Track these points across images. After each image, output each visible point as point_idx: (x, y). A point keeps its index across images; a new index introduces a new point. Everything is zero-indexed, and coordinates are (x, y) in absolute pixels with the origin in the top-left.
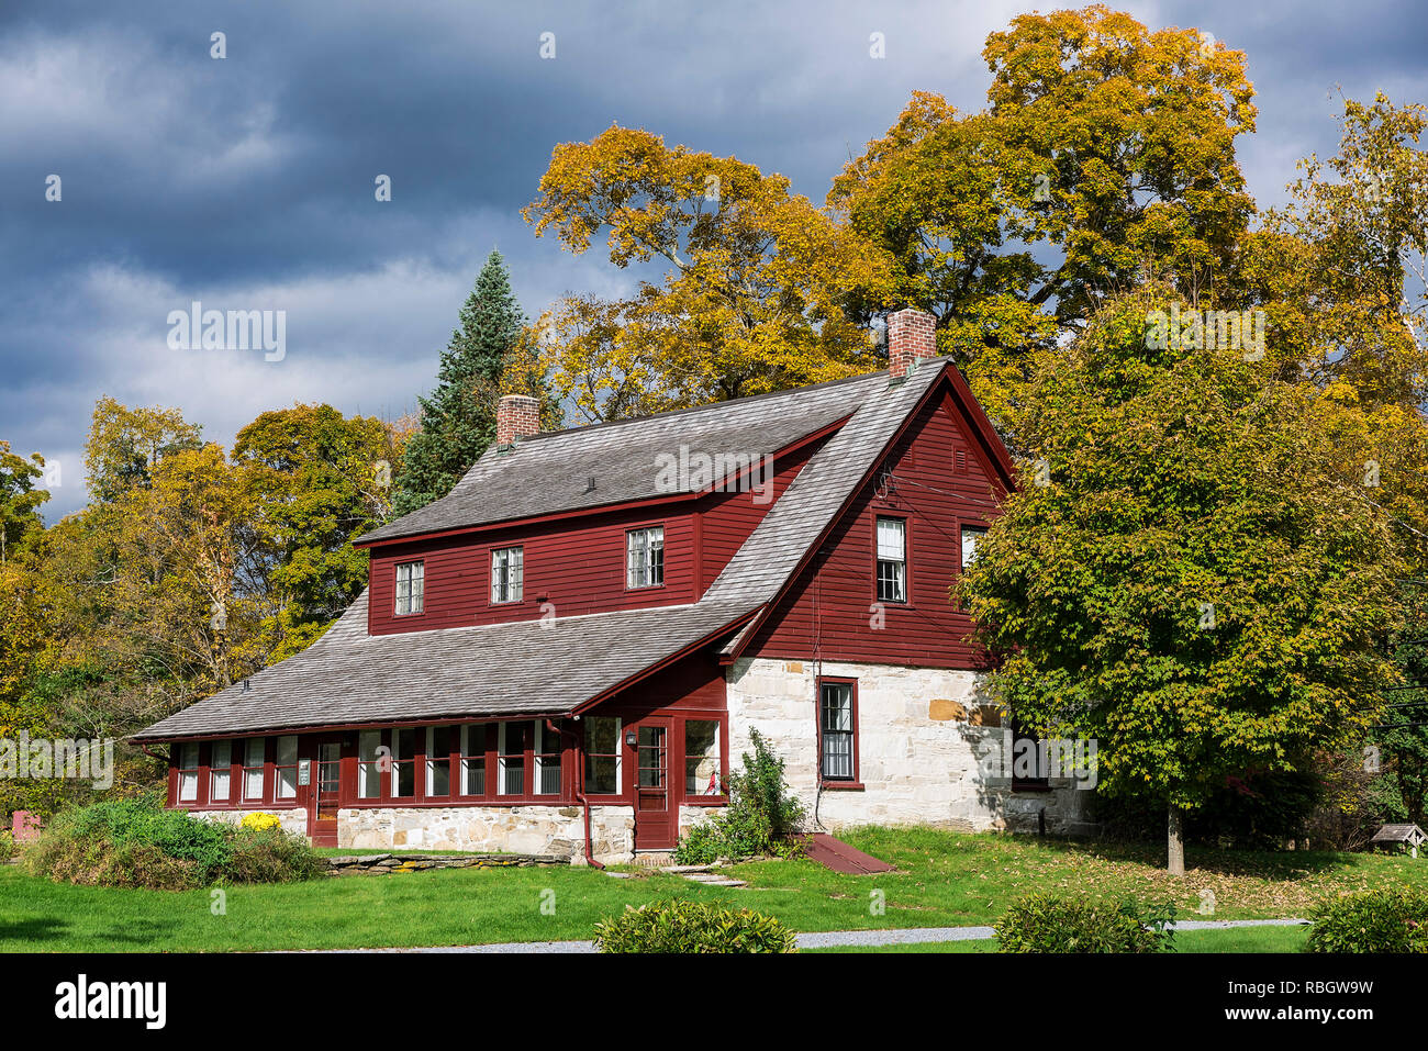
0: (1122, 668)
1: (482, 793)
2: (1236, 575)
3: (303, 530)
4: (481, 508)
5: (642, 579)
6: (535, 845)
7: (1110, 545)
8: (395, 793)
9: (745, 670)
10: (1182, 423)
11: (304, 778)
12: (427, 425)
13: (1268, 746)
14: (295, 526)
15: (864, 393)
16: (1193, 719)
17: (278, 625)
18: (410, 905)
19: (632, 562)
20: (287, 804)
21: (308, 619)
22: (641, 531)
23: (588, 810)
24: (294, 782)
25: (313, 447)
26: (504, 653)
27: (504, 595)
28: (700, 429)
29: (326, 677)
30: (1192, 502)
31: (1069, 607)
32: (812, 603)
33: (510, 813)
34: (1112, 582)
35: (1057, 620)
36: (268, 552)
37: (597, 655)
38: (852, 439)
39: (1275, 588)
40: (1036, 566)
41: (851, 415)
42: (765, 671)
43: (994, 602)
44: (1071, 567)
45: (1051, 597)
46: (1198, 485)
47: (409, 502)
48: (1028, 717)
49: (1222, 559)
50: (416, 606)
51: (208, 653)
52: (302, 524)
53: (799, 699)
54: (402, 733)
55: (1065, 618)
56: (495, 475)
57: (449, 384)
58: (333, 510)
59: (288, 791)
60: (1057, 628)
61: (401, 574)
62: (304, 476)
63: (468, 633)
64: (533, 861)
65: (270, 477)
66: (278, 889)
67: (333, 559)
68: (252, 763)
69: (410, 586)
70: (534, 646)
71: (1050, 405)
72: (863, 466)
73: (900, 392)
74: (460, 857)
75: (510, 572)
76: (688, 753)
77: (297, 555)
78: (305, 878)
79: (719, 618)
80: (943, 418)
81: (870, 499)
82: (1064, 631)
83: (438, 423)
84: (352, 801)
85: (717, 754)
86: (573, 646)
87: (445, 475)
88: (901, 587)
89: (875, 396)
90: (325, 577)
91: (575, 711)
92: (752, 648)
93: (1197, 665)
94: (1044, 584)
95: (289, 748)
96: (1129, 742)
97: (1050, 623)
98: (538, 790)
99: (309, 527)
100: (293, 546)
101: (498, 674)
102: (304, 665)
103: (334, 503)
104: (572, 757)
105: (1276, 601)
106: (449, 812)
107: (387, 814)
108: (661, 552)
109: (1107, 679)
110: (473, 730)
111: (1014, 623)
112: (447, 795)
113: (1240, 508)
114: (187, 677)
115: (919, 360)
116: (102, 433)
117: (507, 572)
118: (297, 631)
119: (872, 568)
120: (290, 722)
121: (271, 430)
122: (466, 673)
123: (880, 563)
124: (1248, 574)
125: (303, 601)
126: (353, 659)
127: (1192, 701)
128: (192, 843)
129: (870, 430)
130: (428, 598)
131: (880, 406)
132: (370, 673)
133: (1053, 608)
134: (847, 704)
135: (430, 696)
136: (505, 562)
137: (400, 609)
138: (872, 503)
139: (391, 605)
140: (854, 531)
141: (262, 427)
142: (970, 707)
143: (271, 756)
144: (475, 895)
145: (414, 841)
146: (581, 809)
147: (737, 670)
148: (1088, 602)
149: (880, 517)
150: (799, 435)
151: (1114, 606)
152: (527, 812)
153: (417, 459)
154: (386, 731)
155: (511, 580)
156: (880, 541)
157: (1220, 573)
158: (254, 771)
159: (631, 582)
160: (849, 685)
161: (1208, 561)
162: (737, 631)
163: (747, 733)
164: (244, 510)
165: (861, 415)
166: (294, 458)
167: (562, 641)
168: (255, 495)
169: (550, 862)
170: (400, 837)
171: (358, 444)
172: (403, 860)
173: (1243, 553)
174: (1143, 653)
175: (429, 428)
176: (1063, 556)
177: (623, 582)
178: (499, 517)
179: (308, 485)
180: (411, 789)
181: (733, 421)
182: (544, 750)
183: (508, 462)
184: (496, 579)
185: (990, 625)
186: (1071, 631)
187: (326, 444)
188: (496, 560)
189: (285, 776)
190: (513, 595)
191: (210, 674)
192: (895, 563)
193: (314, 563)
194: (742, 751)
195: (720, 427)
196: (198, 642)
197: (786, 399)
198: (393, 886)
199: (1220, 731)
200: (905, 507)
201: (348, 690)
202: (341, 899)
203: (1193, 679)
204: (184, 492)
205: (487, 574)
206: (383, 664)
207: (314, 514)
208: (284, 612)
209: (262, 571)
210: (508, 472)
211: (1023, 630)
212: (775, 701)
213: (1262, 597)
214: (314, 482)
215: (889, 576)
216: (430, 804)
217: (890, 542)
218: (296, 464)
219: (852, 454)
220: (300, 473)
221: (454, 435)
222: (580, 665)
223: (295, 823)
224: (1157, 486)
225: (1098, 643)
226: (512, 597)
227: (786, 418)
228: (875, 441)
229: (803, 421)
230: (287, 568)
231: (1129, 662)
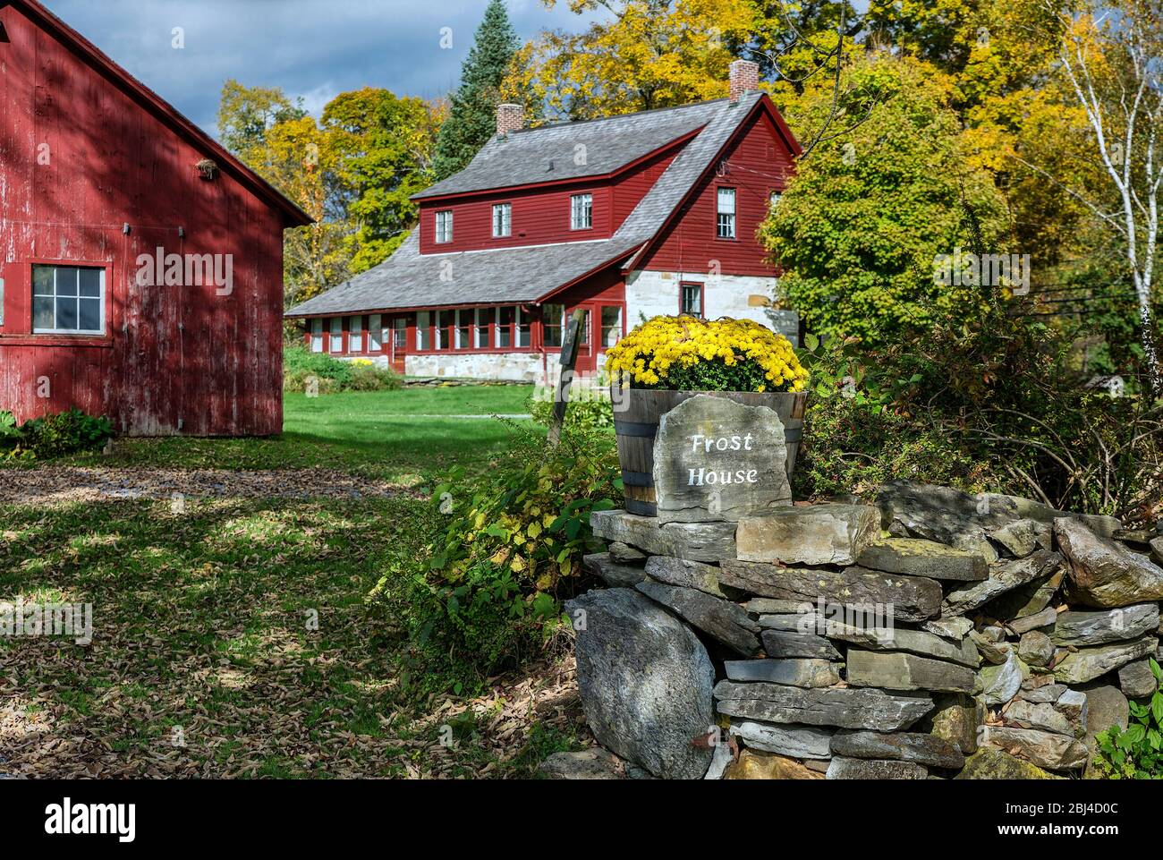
0: (845, 278)
1: (487, 346)
2: (911, 226)
3: (371, 177)
4: (486, 179)
5: (580, 224)
6: (517, 375)
7: (840, 209)
8: (438, 347)
9: (637, 277)
10: (885, 137)
11: (385, 339)
12: (454, 112)
13: (925, 322)
14: (365, 173)
15: (714, 111)
16: (883, 307)
17: (356, 242)
18: (447, 402)
19: (573, 214)
20: (375, 354)
21: (375, 237)
22: (579, 195)
23: (545, 356)
24: (379, 341)
25: (376, 118)
26: (500, 266)
27: (500, 233)
28: (619, 130)
29: (396, 280)
30: (888, 184)
31: (818, 243)
32: (676, 237)
33: (502, 357)
34: (841, 230)
35: (812, 251)
36: (346, 190)
37: (552, 269)
38: (705, 140)
39: (931, 233)
40: (800, 220)
41: (705, 125)
42: (649, 278)
43: (779, 240)
44: (818, 220)
45: (806, 238)
46: (891, 174)
47: (442, 163)
48: (796, 305)
49: (903, 217)
50: (448, 238)
51: (308, 260)
52: (370, 173)
53: (669, 294)
54: (441, 313)
55: (817, 249)
56: (496, 155)
57: (468, 84)
58: (392, 163)
59: (376, 347)
60: (812, 255)
61: (438, 218)
62: (370, 138)
63: (479, 254)
64: (515, 383)
65: (347, 138)
66: (378, 394)
67: (392, 197)
68: (354, 330)
69: (444, 225)
70: (517, 263)
71: (815, 124)
72: (709, 158)
73: (735, 112)
74: (475, 380)
75: (503, 218)
76: (603, 324)
77: (367, 193)
78: (391, 389)
79: (621, 248)
80: (761, 127)
81: (713, 177)
82: (816, 257)
83: (461, 111)
84: (413, 351)
85: (620, 325)
86: (539, 263)
87: (466, 146)
88: (733, 229)
89: (721, 113)
90: (386, 209)
91: (537, 301)
92: (641, 265)
93: (888, 276)
94: (803, 231)
95: (376, 322)
96: (849, 319)
97: (807, 252)
98: (518, 345)
99: (375, 175)
100: (364, 187)
101: (496, 280)
102: (382, 273)
103: (392, 158)
104: (537, 326)
105: (932, 241)
106: (468, 357)
107: (433, 358)
108: (590, 209)
109: (837, 284)
110: (482, 312)
111: (789, 252)
112: (467, 348)
113: (914, 188)
114: (295, 276)
115: (747, 91)
116: (228, 105)
117: (501, 219)
118: (369, 245)
119: (715, 218)
120: (376, 306)
121: (347, 105)
122: (478, 279)
123: (719, 215)
124: (918, 226)
125: (371, 225)
126: (412, 269)
127: (883, 298)
128: (332, 370)
129: (715, 136)
130: (455, 234)
131: (723, 120)
132: (422, 278)
133: (809, 245)
134: (698, 297)
135: (457, 292)
136: (500, 212)
137: (438, 240)
138: (715, 180)
139: (433, 237)
140: (703, 196)
141: (340, 103)
142: (773, 299)
143: (366, 326)
144: (482, 398)
145: (449, 373)
146: (541, 355)
147: (632, 277)
148: (828, 240)
149: (719, 188)
150: (674, 138)
151: (841, 244)
152: (513, 356)
153: (448, 135)
154: (432, 312)
155: (504, 223)
156: (720, 201)
157: (902, 225)
158: (356, 335)
159: (574, 226)
160: (699, 286)
161: (895, 218)
162: (632, 255)
163: (638, 314)
164: (330, 162)
165: (711, 126)
166: (363, 125)
167: (533, 261)
168: (338, 151)
169: (524, 383)
170: (441, 371)
171: (408, 116)
172: (444, 381)
173: (915, 213)
174: (857, 270)
175: (456, 115)
176: (814, 215)
177: (569, 226)
178: (497, 185)
179: (374, 145)
180: (447, 345)
181: (638, 125)
182: (522, 322)
183: (504, 147)
184: (495, 222)
185: (777, 252)
186: (820, 256)
187: (385, 117)
188: (495, 211)
189: (374, 338)
190: (506, 232)
191: (311, 275)
192: (730, 215)
193: (379, 200)
194: (634, 324)
195: (631, 129)
196: (301, 251)
197: (670, 113)
198: (438, 394)
199: (897, 313)
200: (735, 181)
201: (409, 288)
202: (411, 399)
203: (886, 284)
204: (290, 150)
205: (490, 219)
206: (430, 272)
207: (379, 165)
208: (360, 233)
209: (343, 203)
210: (504, 153)
211: (794, 255)
212: (653, 296)
213: (924, 238)
214: (378, 143)
215: (725, 222)
216: (458, 353)
217: (726, 202)
218: (365, 129)
219: (704, 149)
220: (369, 136)
221: (472, 118)
222: (541, 275)
223: (383, 362)
224: (869, 174)
225: (832, 264)
226: (504, 234)
227: (669, 125)
228: (717, 142)
229: (678, 128)
230: (361, 203)
231: (849, 275)
